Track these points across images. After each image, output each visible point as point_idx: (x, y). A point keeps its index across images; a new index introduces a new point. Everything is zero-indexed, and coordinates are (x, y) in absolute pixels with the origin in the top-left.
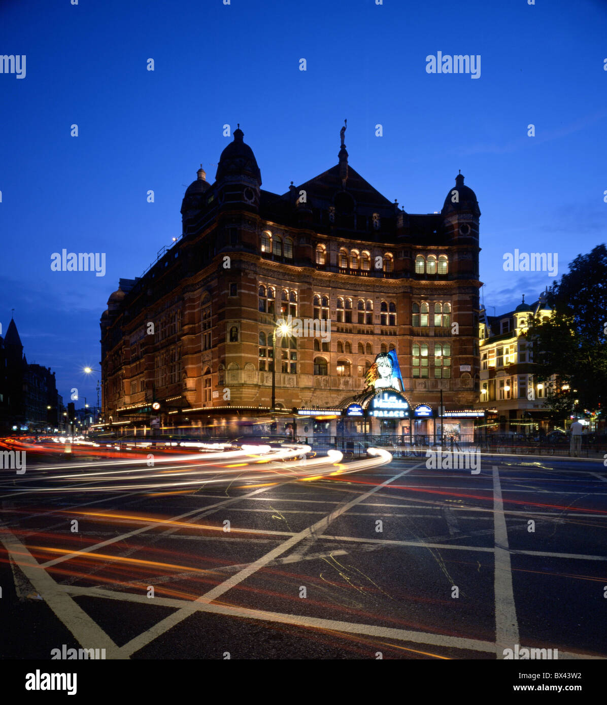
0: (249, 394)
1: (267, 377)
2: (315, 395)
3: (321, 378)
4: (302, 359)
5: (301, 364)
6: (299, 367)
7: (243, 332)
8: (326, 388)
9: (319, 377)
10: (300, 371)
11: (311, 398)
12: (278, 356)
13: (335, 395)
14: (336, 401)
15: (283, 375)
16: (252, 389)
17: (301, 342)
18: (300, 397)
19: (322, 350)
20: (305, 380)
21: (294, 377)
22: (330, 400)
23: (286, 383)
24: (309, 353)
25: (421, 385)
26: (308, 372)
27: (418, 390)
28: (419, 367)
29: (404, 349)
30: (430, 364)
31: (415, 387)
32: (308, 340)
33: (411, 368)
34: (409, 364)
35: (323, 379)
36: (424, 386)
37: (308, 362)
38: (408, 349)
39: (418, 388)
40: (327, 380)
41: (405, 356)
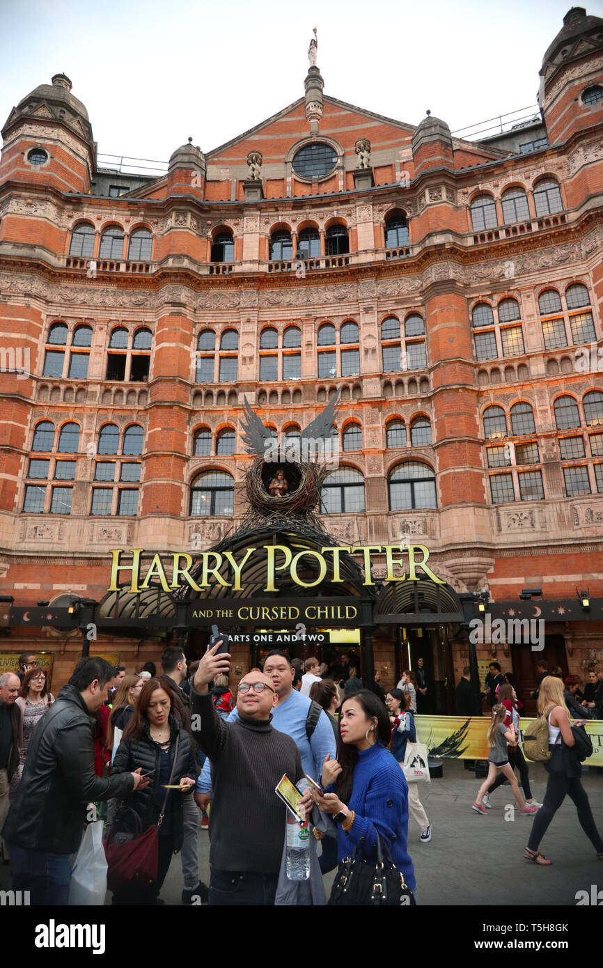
1: (36, 528)
4: (149, 476)
5: (145, 489)
6: (141, 497)
10: (141, 509)
12: (80, 475)
15: (88, 524)
17: (150, 435)
19: (212, 453)
21: (122, 526)
24: (165, 460)
25: (517, 523)
26: (157, 507)
27: (511, 539)
28: (508, 470)
29: (449, 422)
30: (544, 456)
31: (500, 530)
32: (163, 429)
33: (481, 476)
34: (470, 464)
35: (208, 526)
36: (529, 525)
37: (159, 482)
38: (461, 421)
39: (508, 532)
40: (219, 529)
41: (454, 442)
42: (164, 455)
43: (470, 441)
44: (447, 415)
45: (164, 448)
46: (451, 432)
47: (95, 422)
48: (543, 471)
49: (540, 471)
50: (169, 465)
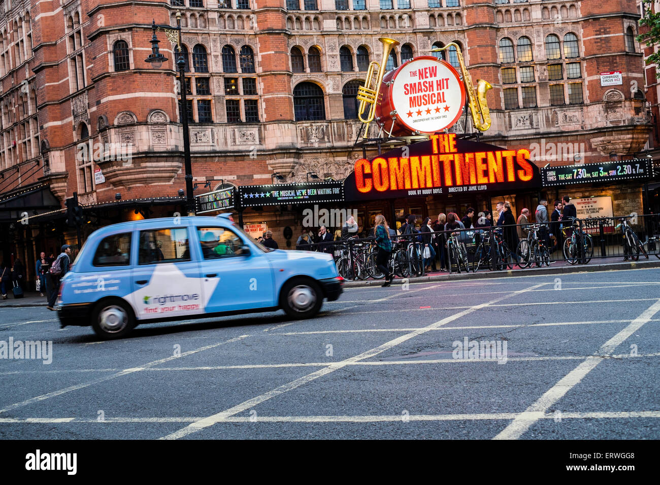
0: (160, 171)
1: (196, 135)
2: (302, 161)
3: (311, 126)
4: (267, 90)
5: (266, 101)
6: (262, 107)
7: (137, 49)
8: (323, 146)
9: (306, 124)
10: (265, 116)
11: (293, 167)
12: (216, 90)
13: (345, 158)
14: (346, 169)
15: (229, 129)
16: (167, 161)
17: (263, 57)
18: (270, 168)
19: (308, 70)
20: (278, 133)
21: (254, 130)
22: (333, 170)
23: (238, 143)
24: (280, 77)
25: (522, 122)
26: (281, 116)
27: (518, 133)
28: (516, 86)
29: (480, 52)
30: (539, 77)
31: (511, 127)
32: (276, 52)
33: (499, 90)
34: (494, 83)
35: (314, 128)
36: (529, 124)
37: (279, 96)
38: (488, 51)
39: (516, 128)
40: (323, 130)
41: (484, 66)
42: (280, 74)
43: (494, 66)
44: (478, 46)
45: (278, 68)
46: (482, 59)
47: (219, 45)
48: (538, 88)
49: (535, 87)
50: (284, 82)
